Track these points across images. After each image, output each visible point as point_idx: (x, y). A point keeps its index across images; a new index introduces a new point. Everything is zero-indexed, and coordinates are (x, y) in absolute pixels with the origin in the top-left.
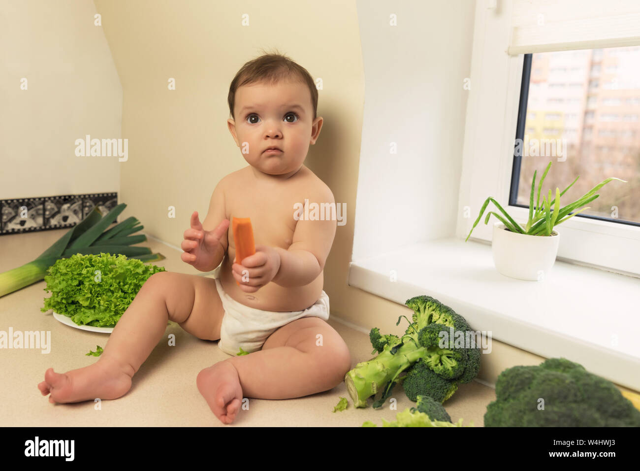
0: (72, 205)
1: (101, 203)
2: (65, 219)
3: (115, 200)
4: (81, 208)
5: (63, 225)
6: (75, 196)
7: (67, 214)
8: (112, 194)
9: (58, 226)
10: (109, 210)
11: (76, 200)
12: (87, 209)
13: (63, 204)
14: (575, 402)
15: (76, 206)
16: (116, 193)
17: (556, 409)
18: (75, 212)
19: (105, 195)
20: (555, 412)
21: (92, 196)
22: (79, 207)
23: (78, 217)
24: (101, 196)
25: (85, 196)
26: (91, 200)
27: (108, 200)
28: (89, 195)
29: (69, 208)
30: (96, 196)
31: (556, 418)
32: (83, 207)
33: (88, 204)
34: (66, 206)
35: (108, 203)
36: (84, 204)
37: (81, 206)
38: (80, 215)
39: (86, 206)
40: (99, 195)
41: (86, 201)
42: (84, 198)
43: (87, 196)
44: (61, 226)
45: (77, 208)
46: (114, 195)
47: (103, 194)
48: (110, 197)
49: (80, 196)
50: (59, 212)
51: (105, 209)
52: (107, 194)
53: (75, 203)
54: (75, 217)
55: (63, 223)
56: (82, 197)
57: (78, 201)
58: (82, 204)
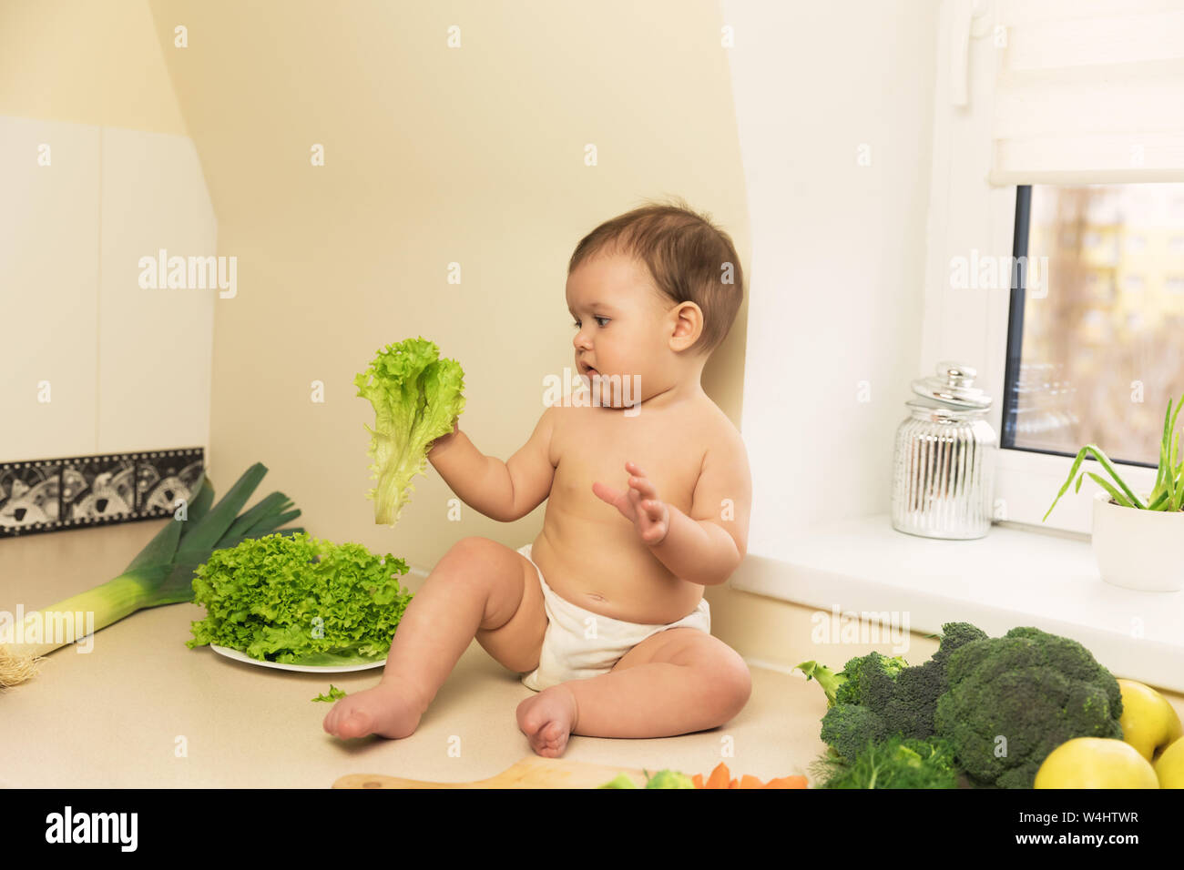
0: (114, 475)
1: (171, 471)
2: (102, 505)
3: (200, 463)
4: (133, 481)
5: (97, 520)
6: (120, 456)
7: (104, 494)
8: (193, 450)
9: (87, 521)
10: (188, 487)
11: (123, 465)
12: (143, 483)
13: (96, 474)
14: (1038, 665)
15: (122, 478)
16: (201, 449)
17: (1014, 674)
18: (121, 491)
19: (180, 454)
20: (1014, 678)
21: (153, 456)
22: (129, 481)
23: (126, 501)
24: (171, 454)
25: (140, 455)
26: (152, 464)
27: (185, 465)
28: (149, 454)
29: (109, 481)
30: (163, 455)
31: (1015, 684)
32: (137, 479)
33: (146, 473)
34: (102, 478)
35: (185, 472)
36: (139, 474)
37: (131, 477)
38: (131, 498)
39: (142, 478)
40: (167, 452)
41: (142, 466)
42: (138, 460)
43: (144, 456)
44: (92, 520)
45: (124, 482)
46: (198, 452)
47: (176, 452)
48: (189, 456)
49: (130, 456)
50: (89, 491)
51: (180, 485)
52: (184, 451)
53: (121, 470)
54: (120, 500)
55: (97, 515)
56: (135, 457)
57: (128, 467)
58: (135, 473)
